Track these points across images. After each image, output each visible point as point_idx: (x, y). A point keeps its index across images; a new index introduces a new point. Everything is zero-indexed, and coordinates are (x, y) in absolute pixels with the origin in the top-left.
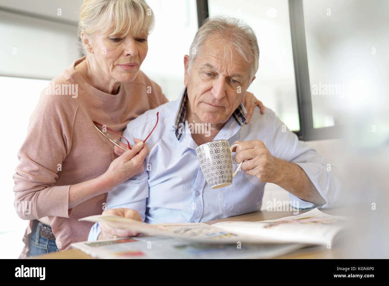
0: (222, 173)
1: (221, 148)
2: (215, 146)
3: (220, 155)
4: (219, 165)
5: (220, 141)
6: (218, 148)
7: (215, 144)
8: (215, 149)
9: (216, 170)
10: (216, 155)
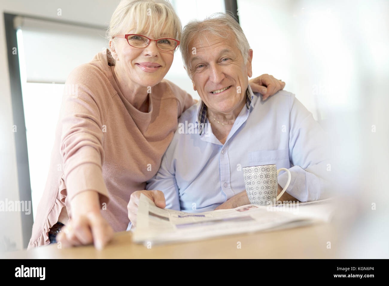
0: (268, 198)
1: (271, 173)
2: (266, 171)
3: (269, 181)
4: (267, 190)
5: (271, 166)
6: (268, 173)
7: (266, 168)
8: (265, 174)
9: (263, 195)
10: (265, 180)
